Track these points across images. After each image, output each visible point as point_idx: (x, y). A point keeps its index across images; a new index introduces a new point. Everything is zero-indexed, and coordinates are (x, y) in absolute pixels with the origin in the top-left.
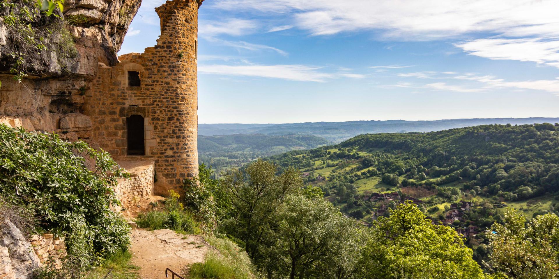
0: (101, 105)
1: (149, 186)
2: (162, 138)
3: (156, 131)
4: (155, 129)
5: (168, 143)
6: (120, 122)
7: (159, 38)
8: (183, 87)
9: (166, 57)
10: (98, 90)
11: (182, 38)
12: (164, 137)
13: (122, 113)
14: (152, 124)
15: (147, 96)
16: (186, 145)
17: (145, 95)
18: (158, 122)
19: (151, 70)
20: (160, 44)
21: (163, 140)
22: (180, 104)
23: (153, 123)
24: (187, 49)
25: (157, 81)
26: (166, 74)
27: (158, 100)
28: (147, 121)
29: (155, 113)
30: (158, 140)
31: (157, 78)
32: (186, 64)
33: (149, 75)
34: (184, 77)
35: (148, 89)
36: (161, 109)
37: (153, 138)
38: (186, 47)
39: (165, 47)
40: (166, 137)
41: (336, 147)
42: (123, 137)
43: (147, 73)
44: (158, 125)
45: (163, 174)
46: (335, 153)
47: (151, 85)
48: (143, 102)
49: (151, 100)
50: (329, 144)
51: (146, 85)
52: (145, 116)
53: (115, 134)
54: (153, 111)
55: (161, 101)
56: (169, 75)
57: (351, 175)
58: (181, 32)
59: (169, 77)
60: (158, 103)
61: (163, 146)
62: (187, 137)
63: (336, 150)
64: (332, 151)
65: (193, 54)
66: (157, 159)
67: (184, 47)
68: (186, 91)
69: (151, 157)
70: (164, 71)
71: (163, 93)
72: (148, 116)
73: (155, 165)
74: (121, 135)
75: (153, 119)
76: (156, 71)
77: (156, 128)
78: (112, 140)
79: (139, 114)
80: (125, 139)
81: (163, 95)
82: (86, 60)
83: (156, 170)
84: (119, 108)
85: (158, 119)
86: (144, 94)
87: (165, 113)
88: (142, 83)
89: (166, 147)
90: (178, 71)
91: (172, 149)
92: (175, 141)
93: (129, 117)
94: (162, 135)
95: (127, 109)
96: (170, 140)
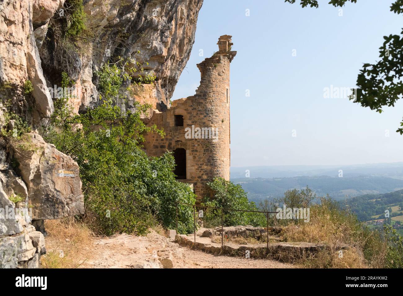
0: (155, 141)
2: (200, 165)
4: (194, 159)
5: (204, 170)
7: (197, 89)
8: (216, 126)
9: (202, 103)
11: (215, 88)
12: (200, 164)
13: (169, 147)
14: (192, 154)
16: (218, 171)
18: (196, 153)
19: (191, 113)
20: (198, 93)
21: (200, 167)
23: (193, 154)
24: (219, 96)
25: (196, 122)
26: (202, 116)
28: (188, 152)
29: (194, 146)
30: (196, 167)
31: (196, 119)
32: (218, 108)
33: (190, 117)
34: (217, 118)
36: (199, 143)
37: (193, 166)
38: (219, 94)
39: (202, 95)
40: (202, 165)
43: (188, 116)
44: (196, 156)
45: (200, 194)
47: (191, 125)
51: (188, 125)
52: (187, 148)
54: (193, 145)
56: (205, 116)
58: (214, 83)
59: (205, 118)
60: (197, 139)
61: (200, 172)
62: (219, 165)
65: (225, 100)
66: (195, 182)
67: (217, 94)
69: (191, 180)
70: (201, 114)
72: (189, 149)
73: (194, 186)
75: (193, 151)
76: (195, 114)
77: (194, 157)
79: (183, 147)
83: (195, 190)
84: (168, 143)
85: (196, 151)
87: (201, 146)
88: (184, 124)
89: (202, 172)
90: (212, 114)
91: (207, 174)
92: (209, 168)
93: (175, 149)
94: (199, 163)
95: (173, 144)
96: (205, 167)
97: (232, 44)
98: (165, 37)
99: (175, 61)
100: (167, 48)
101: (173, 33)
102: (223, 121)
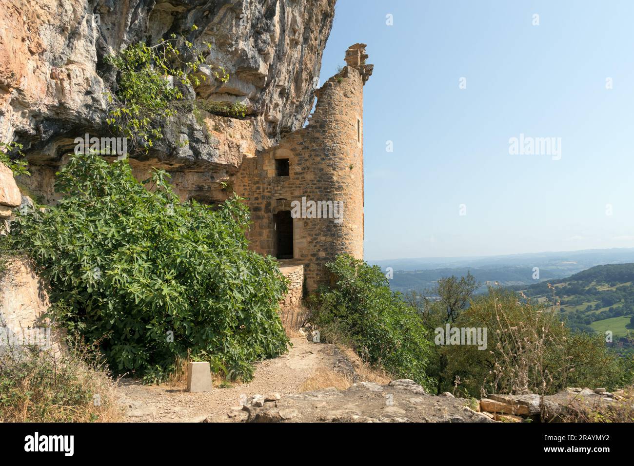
1: (294, 294)
2: (314, 236)
3: (306, 229)
4: (305, 226)
5: (321, 243)
6: (266, 221)
7: (312, 117)
8: (340, 174)
9: (318, 138)
10: (242, 184)
11: (339, 116)
13: (267, 210)
14: (302, 219)
15: (296, 187)
16: (343, 244)
17: (294, 186)
19: (301, 155)
20: (313, 123)
21: (315, 239)
22: (336, 194)
24: (346, 128)
25: (308, 169)
26: (319, 159)
27: (309, 190)
30: (309, 239)
31: (308, 164)
32: (345, 146)
33: (298, 161)
34: (342, 161)
35: (298, 179)
37: (304, 237)
38: (345, 125)
39: (318, 127)
40: (318, 235)
41: (564, 280)
42: (268, 237)
43: (296, 159)
44: (309, 221)
45: (314, 281)
46: (564, 288)
47: (301, 173)
48: (292, 194)
49: (301, 191)
50: (556, 278)
51: (296, 174)
53: (260, 234)
55: (313, 192)
56: (323, 159)
57: (587, 314)
58: (337, 107)
59: (323, 162)
60: (309, 194)
61: (315, 246)
62: (345, 235)
63: (566, 284)
64: (560, 285)
65: (355, 135)
66: (307, 262)
67: (343, 126)
68: (344, 178)
69: (300, 260)
70: (317, 156)
71: (315, 182)
73: (305, 270)
74: (267, 235)
76: (307, 157)
77: (306, 224)
78: (257, 241)
79: (285, 209)
80: (271, 239)
81: (315, 184)
82: (227, 148)
83: (307, 276)
84: (265, 202)
86: (293, 184)
88: (291, 172)
89: (318, 247)
90: (334, 155)
91: (325, 250)
92: (329, 239)
93: (276, 213)
94: (313, 233)
95: (274, 204)
96: (323, 239)
97: (366, 56)
98: (262, 42)
100: (268, 63)
101: (277, 40)
102: (351, 168)
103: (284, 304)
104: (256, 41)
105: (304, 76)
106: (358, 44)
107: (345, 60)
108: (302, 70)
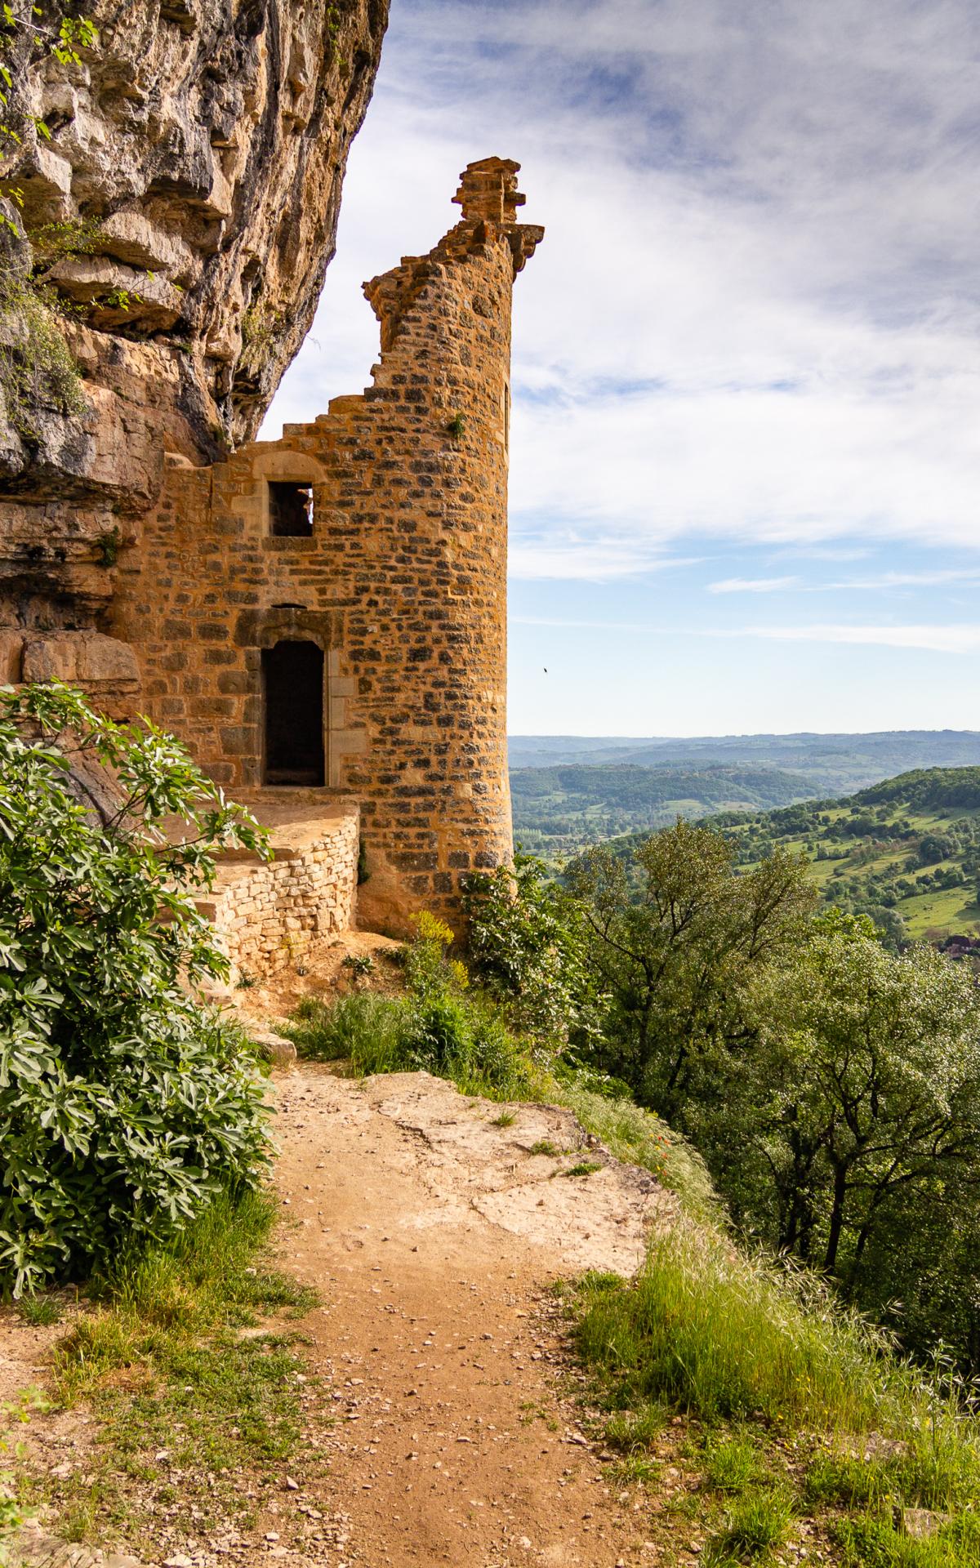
0: (171, 605)
1: (340, 897)
2: (389, 724)
3: (366, 700)
4: (361, 692)
5: (410, 743)
6: (240, 666)
7: (378, 361)
8: (463, 543)
9: (403, 430)
10: (163, 550)
11: (461, 367)
12: (393, 720)
13: (245, 632)
14: (351, 672)
15: (336, 572)
16: (471, 750)
17: (327, 569)
18: (372, 664)
19: (352, 476)
20: (385, 382)
21: (392, 732)
22: (454, 603)
23: (356, 670)
24: (478, 406)
25: (373, 519)
26: (403, 492)
27: (373, 585)
28: (335, 660)
29: (364, 632)
30: (374, 731)
31: (370, 505)
32: (474, 460)
33: (342, 493)
34: (468, 505)
35: (340, 547)
36: (385, 620)
37: (357, 725)
38: (475, 399)
39: (402, 393)
40: (401, 721)
42: (248, 718)
43: (336, 487)
44: (372, 678)
45: (389, 855)
47: (352, 532)
48: (322, 592)
49: (351, 585)
51: (334, 532)
52: (327, 642)
53: (222, 708)
54: (356, 625)
55: (387, 591)
56: (417, 495)
57: (887, 882)
58: (457, 343)
59: (416, 502)
60: (376, 598)
61: (392, 752)
62: (477, 722)
65: (499, 429)
66: (368, 799)
67: (469, 398)
68: (474, 556)
69: (346, 791)
70: (398, 482)
71: (393, 563)
72: (339, 645)
73: (363, 823)
74: (243, 711)
75: (355, 655)
76: (367, 481)
77: (365, 686)
78: (210, 729)
79: (308, 635)
80: (255, 726)
81: (392, 568)
82: (118, 433)
83: (367, 840)
84: (235, 613)
85: (374, 655)
86: (326, 563)
87: (398, 634)
88: (318, 526)
89: (400, 756)
90: (448, 485)
91: (423, 764)
92: (433, 734)
93: (272, 646)
94: (386, 713)
95: (264, 618)
96: (416, 732)
97: (523, 198)
98: (222, 107)
99: (261, 303)
100: (232, 179)
101: (260, 110)
103: (314, 929)
104: (205, 103)
105: (305, 230)
106: (496, 159)
107: (454, 200)
108: (298, 213)
